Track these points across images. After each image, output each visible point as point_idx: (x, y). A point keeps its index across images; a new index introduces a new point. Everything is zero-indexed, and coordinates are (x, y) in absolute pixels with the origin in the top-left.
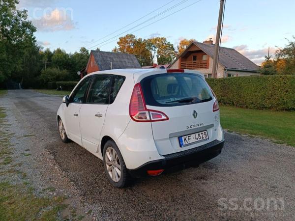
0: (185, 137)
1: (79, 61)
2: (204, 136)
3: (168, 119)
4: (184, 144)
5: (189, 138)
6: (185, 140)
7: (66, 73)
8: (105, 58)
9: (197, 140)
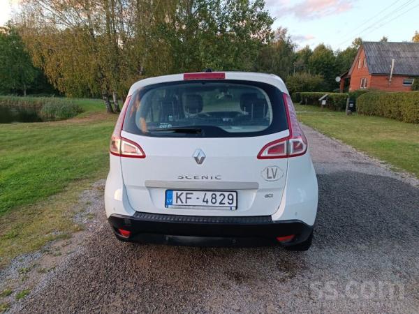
0: (179, 193)
1: (348, 60)
2: (226, 201)
3: (144, 157)
4: (174, 203)
5: (189, 196)
6: (178, 197)
7: (319, 79)
8: (384, 54)
9: (205, 204)
